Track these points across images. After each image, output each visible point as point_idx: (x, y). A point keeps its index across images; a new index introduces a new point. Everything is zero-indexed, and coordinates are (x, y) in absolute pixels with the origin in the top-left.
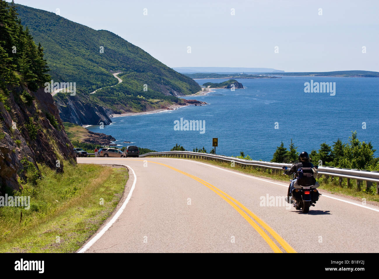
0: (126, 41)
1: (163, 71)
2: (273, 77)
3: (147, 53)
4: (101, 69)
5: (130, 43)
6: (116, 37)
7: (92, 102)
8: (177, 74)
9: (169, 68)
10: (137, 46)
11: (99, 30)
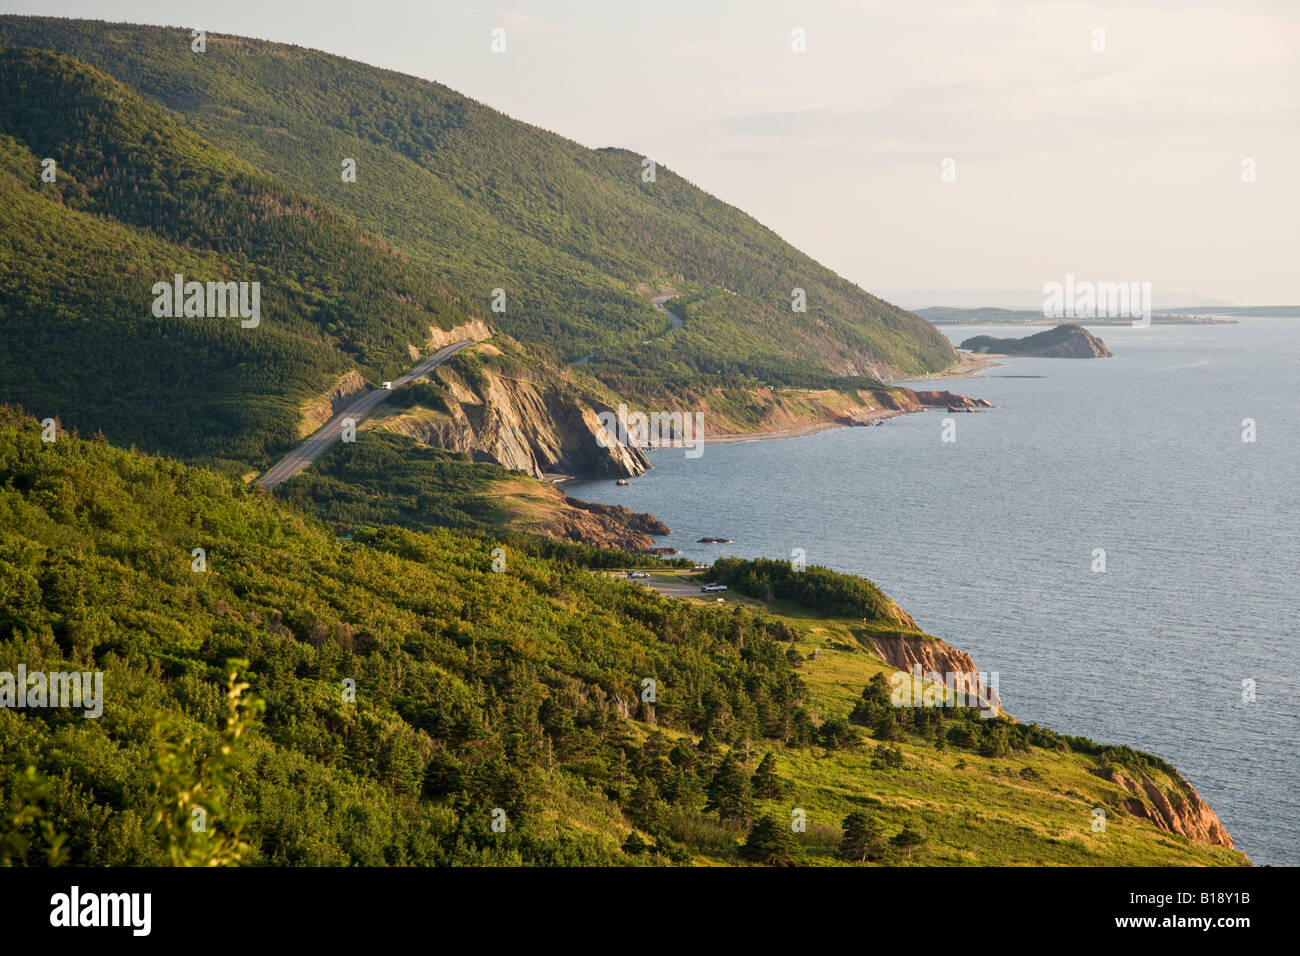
0: (696, 189)
2: (1204, 322)
3: (767, 228)
4: (607, 282)
5: (710, 193)
7: (576, 391)
8: (874, 301)
9: (845, 281)
10: (732, 204)
11: (600, 150)
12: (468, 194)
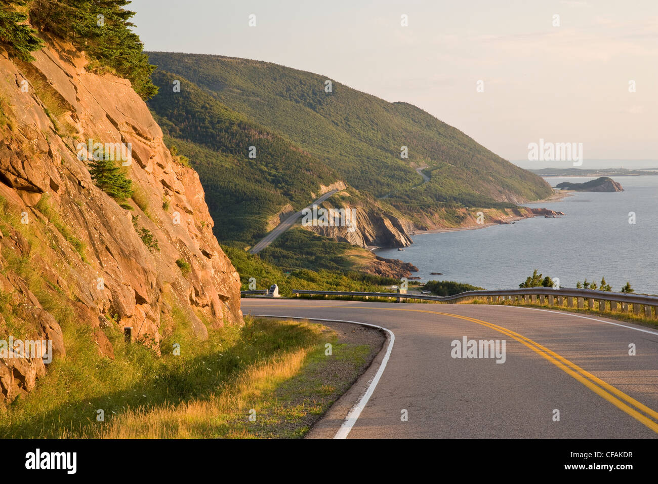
0: (437, 119)
1: (493, 164)
3: (468, 136)
4: (397, 161)
5: (443, 121)
6: (420, 112)
7: (381, 211)
9: (503, 159)
10: (453, 126)
11: (395, 103)
12: (337, 125)
